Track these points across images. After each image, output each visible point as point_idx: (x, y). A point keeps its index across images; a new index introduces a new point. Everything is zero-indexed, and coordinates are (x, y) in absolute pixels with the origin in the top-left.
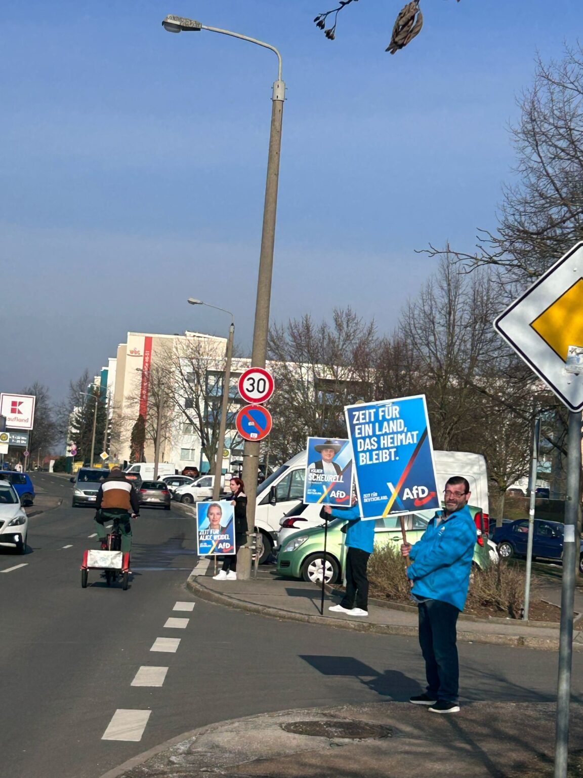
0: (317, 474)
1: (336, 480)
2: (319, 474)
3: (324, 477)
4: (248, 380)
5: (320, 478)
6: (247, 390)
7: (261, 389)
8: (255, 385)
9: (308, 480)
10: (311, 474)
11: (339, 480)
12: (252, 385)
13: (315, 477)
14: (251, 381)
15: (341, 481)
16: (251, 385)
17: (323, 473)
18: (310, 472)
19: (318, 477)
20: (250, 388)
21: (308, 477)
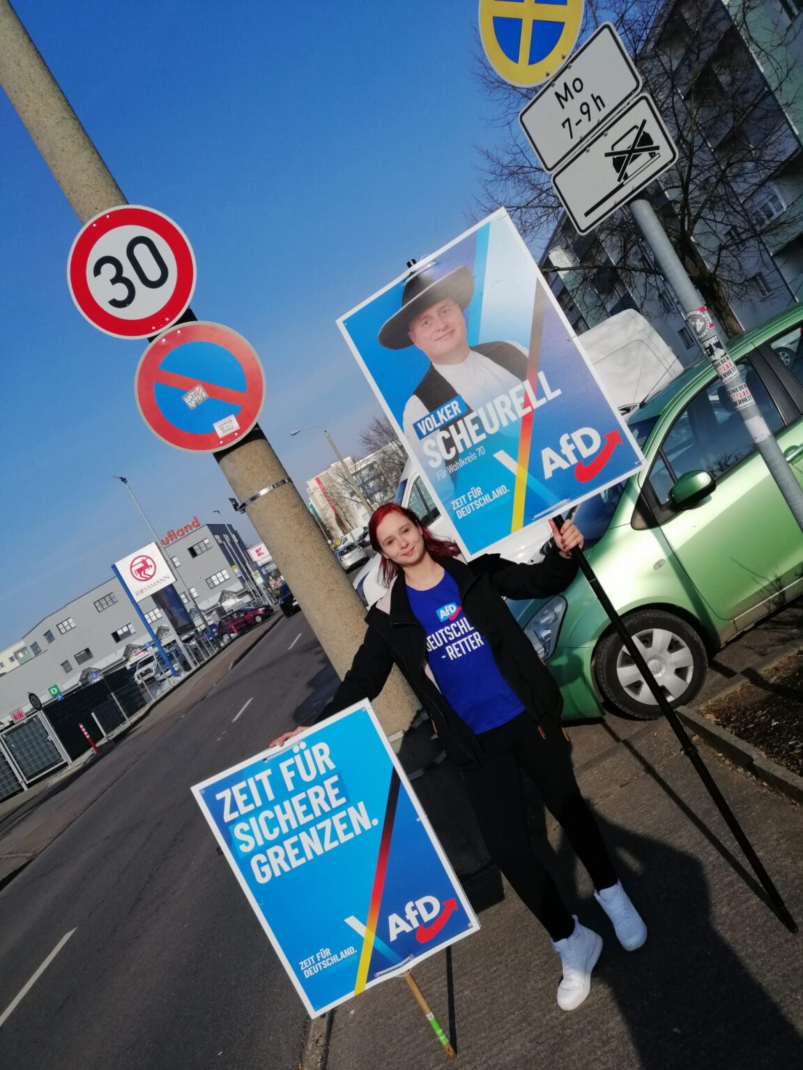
0: (445, 427)
1: (527, 403)
2: (454, 422)
3: (476, 421)
4: (97, 271)
5: (466, 435)
6: (115, 303)
7: (153, 273)
8: (129, 272)
9: (428, 469)
10: (428, 442)
11: (540, 393)
12: (118, 279)
13: (449, 443)
14: (109, 270)
15: (551, 395)
16: (114, 281)
17: (467, 410)
18: (421, 436)
19: (457, 438)
20: (121, 292)
21: (424, 460)
